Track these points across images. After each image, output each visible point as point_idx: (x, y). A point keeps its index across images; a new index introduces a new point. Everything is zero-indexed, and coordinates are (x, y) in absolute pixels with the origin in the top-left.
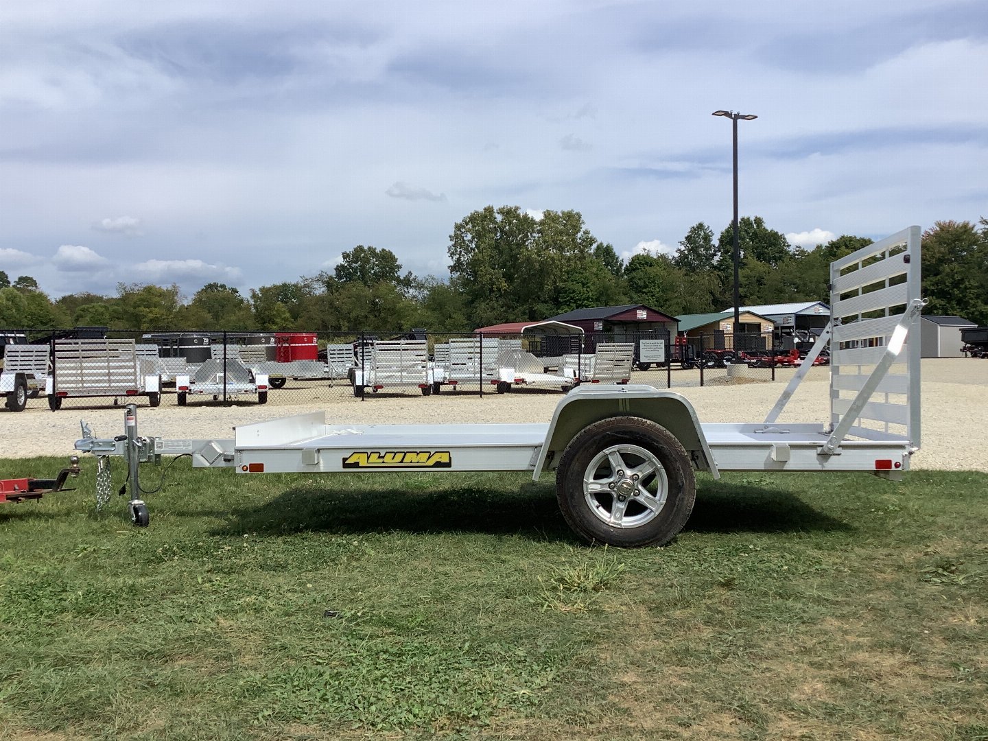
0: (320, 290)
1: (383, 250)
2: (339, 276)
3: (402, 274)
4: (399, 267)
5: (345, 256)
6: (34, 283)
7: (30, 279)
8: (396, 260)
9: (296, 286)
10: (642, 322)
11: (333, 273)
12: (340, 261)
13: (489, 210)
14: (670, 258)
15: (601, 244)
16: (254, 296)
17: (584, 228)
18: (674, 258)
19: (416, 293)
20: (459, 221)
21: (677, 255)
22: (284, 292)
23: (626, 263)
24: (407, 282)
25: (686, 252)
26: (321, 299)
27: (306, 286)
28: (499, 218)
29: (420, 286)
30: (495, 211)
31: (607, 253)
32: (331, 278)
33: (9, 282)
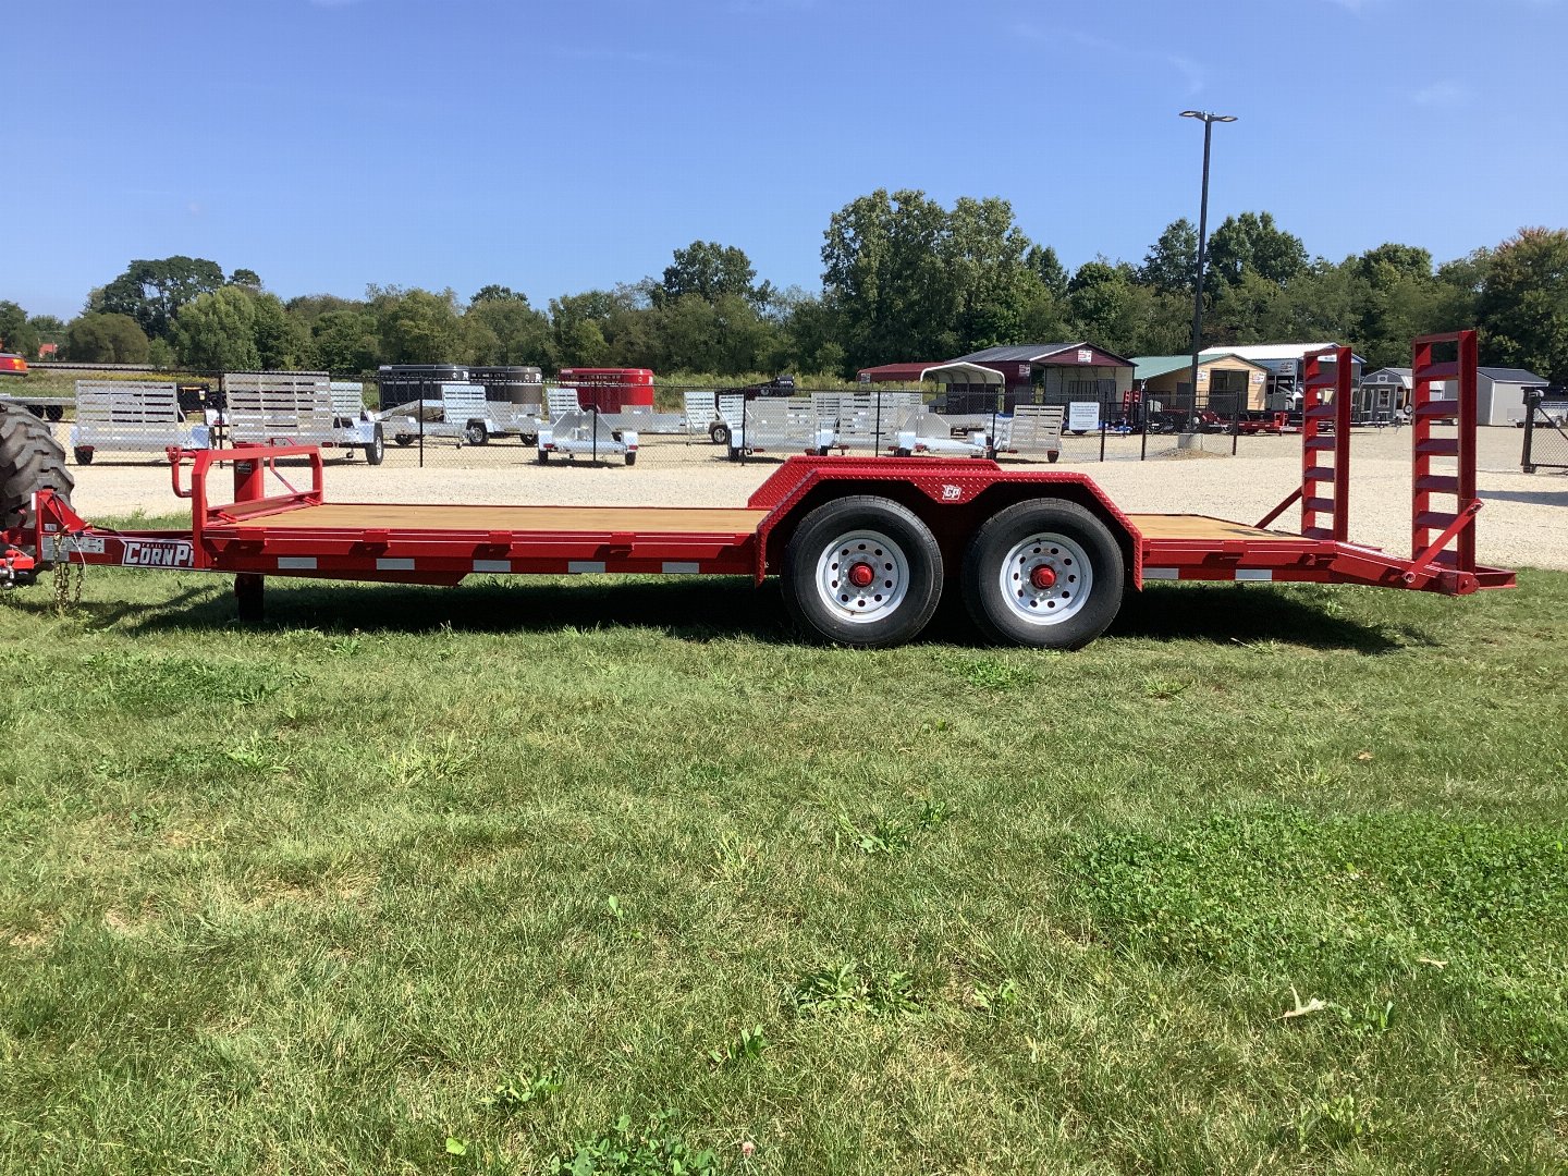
0: (643, 303)
1: (731, 249)
2: (668, 281)
3: (756, 283)
4: (752, 274)
5: (679, 256)
6: (256, 280)
7: (252, 273)
8: (748, 263)
9: (609, 296)
10: (1085, 365)
11: (661, 279)
12: (672, 263)
13: (880, 195)
14: (1136, 269)
15: (1039, 247)
16: (554, 308)
17: (1014, 223)
18: (1140, 269)
19: (775, 312)
20: (838, 211)
21: (1145, 265)
22: (592, 305)
23: (1072, 275)
24: (762, 296)
25: (1159, 261)
26: (643, 317)
27: (623, 297)
28: (895, 207)
29: (781, 302)
30: (889, 196)
31: (1047, 260)
32: (658, 286)
33: (223, 278)
